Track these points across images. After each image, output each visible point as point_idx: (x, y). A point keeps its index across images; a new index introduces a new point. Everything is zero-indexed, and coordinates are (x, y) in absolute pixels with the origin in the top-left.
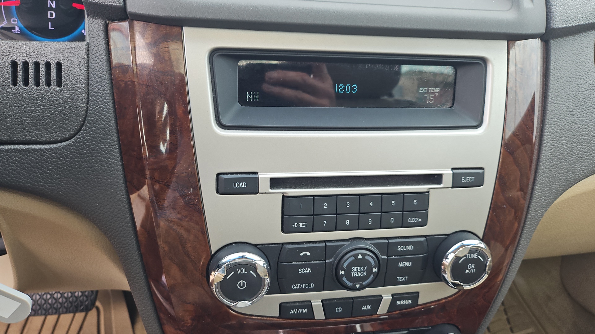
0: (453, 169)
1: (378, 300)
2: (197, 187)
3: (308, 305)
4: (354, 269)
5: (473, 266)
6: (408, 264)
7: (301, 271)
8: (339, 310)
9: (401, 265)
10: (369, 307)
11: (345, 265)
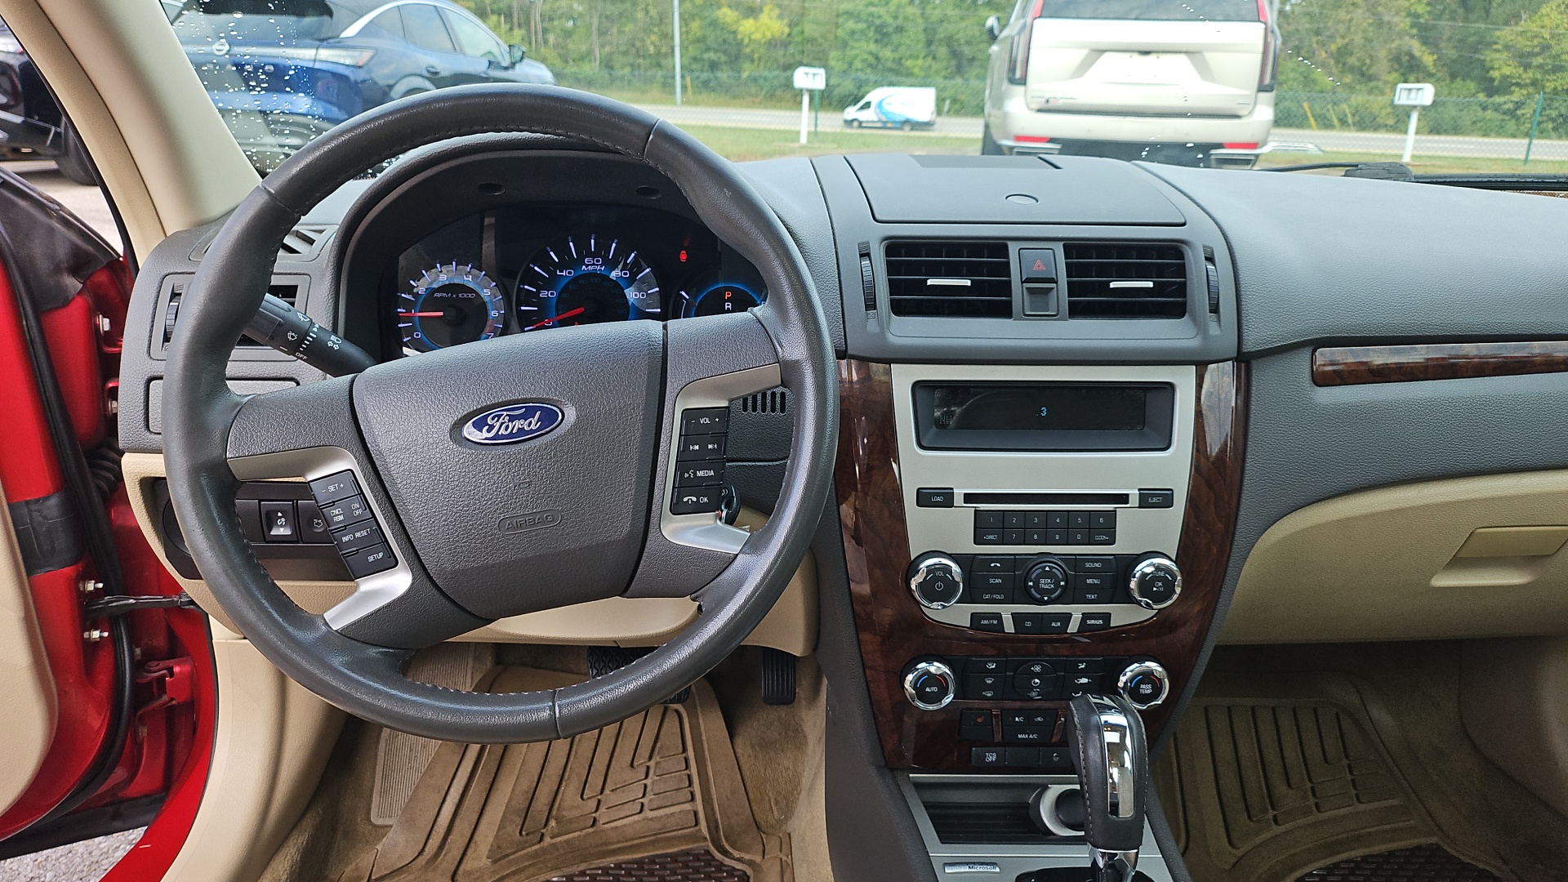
0: (1140, 490)
1: (1068, 617)
2: (901, 500)
3: (998, 617)
4: (1043, 581)
5: (1160, 584)
6: (1096, 581)
7: (991, 581)
8: (1028, 624)
9: (1089, 581)
10: (1059, 624)
11: (1033, 577)
